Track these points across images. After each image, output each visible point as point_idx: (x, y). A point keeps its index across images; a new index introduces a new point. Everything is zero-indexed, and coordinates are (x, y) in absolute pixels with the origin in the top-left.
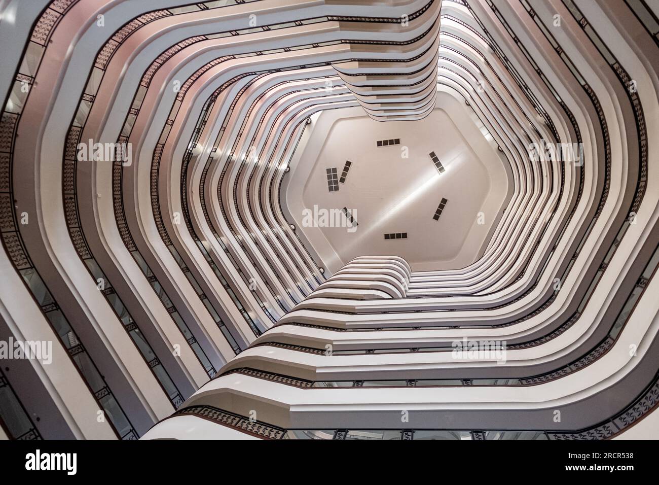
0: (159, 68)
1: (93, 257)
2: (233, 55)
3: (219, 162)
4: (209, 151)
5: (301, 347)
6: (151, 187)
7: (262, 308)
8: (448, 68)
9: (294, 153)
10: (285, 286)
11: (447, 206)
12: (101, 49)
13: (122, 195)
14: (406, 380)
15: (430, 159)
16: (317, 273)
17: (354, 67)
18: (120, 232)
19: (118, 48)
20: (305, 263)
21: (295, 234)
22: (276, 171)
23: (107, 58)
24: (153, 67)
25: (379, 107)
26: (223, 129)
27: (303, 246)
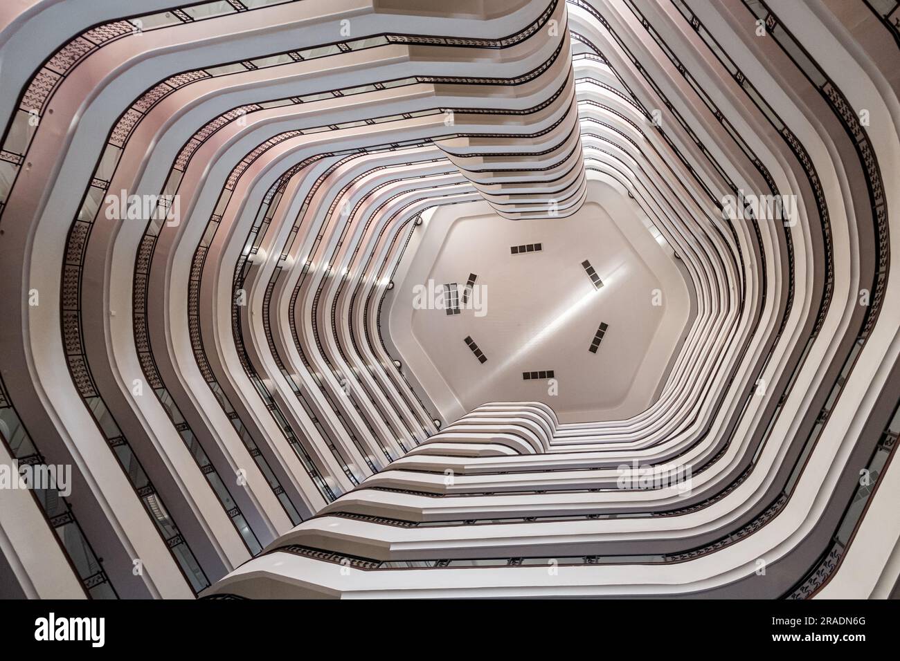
0: (199, 146)
1: (98, 395)
2: (299, 130)
3: (291, 273)
4: (276, 258)
5: (377, 517)
6: (188, 304)
7: (345, 472)
8: (600, 148)
9: (398, 263)
10: (381, 443)
11: (607, 333)
12: (118, 121)
13: (146, 313)
14: (509, 558)
15: (583, 271)
16: (430, 426)
17: (463, 145)
18: (141, 364)
19: (140, 120)
20: (413, 412)
21: (400, 372)
22: (374, 287)
23: (126, 133)
24: (190, 145)
25: (506, 199)
26: (295, 229)
27: (411, 389)
